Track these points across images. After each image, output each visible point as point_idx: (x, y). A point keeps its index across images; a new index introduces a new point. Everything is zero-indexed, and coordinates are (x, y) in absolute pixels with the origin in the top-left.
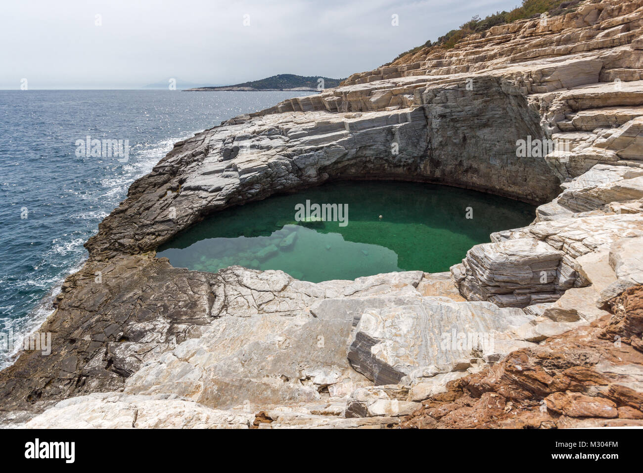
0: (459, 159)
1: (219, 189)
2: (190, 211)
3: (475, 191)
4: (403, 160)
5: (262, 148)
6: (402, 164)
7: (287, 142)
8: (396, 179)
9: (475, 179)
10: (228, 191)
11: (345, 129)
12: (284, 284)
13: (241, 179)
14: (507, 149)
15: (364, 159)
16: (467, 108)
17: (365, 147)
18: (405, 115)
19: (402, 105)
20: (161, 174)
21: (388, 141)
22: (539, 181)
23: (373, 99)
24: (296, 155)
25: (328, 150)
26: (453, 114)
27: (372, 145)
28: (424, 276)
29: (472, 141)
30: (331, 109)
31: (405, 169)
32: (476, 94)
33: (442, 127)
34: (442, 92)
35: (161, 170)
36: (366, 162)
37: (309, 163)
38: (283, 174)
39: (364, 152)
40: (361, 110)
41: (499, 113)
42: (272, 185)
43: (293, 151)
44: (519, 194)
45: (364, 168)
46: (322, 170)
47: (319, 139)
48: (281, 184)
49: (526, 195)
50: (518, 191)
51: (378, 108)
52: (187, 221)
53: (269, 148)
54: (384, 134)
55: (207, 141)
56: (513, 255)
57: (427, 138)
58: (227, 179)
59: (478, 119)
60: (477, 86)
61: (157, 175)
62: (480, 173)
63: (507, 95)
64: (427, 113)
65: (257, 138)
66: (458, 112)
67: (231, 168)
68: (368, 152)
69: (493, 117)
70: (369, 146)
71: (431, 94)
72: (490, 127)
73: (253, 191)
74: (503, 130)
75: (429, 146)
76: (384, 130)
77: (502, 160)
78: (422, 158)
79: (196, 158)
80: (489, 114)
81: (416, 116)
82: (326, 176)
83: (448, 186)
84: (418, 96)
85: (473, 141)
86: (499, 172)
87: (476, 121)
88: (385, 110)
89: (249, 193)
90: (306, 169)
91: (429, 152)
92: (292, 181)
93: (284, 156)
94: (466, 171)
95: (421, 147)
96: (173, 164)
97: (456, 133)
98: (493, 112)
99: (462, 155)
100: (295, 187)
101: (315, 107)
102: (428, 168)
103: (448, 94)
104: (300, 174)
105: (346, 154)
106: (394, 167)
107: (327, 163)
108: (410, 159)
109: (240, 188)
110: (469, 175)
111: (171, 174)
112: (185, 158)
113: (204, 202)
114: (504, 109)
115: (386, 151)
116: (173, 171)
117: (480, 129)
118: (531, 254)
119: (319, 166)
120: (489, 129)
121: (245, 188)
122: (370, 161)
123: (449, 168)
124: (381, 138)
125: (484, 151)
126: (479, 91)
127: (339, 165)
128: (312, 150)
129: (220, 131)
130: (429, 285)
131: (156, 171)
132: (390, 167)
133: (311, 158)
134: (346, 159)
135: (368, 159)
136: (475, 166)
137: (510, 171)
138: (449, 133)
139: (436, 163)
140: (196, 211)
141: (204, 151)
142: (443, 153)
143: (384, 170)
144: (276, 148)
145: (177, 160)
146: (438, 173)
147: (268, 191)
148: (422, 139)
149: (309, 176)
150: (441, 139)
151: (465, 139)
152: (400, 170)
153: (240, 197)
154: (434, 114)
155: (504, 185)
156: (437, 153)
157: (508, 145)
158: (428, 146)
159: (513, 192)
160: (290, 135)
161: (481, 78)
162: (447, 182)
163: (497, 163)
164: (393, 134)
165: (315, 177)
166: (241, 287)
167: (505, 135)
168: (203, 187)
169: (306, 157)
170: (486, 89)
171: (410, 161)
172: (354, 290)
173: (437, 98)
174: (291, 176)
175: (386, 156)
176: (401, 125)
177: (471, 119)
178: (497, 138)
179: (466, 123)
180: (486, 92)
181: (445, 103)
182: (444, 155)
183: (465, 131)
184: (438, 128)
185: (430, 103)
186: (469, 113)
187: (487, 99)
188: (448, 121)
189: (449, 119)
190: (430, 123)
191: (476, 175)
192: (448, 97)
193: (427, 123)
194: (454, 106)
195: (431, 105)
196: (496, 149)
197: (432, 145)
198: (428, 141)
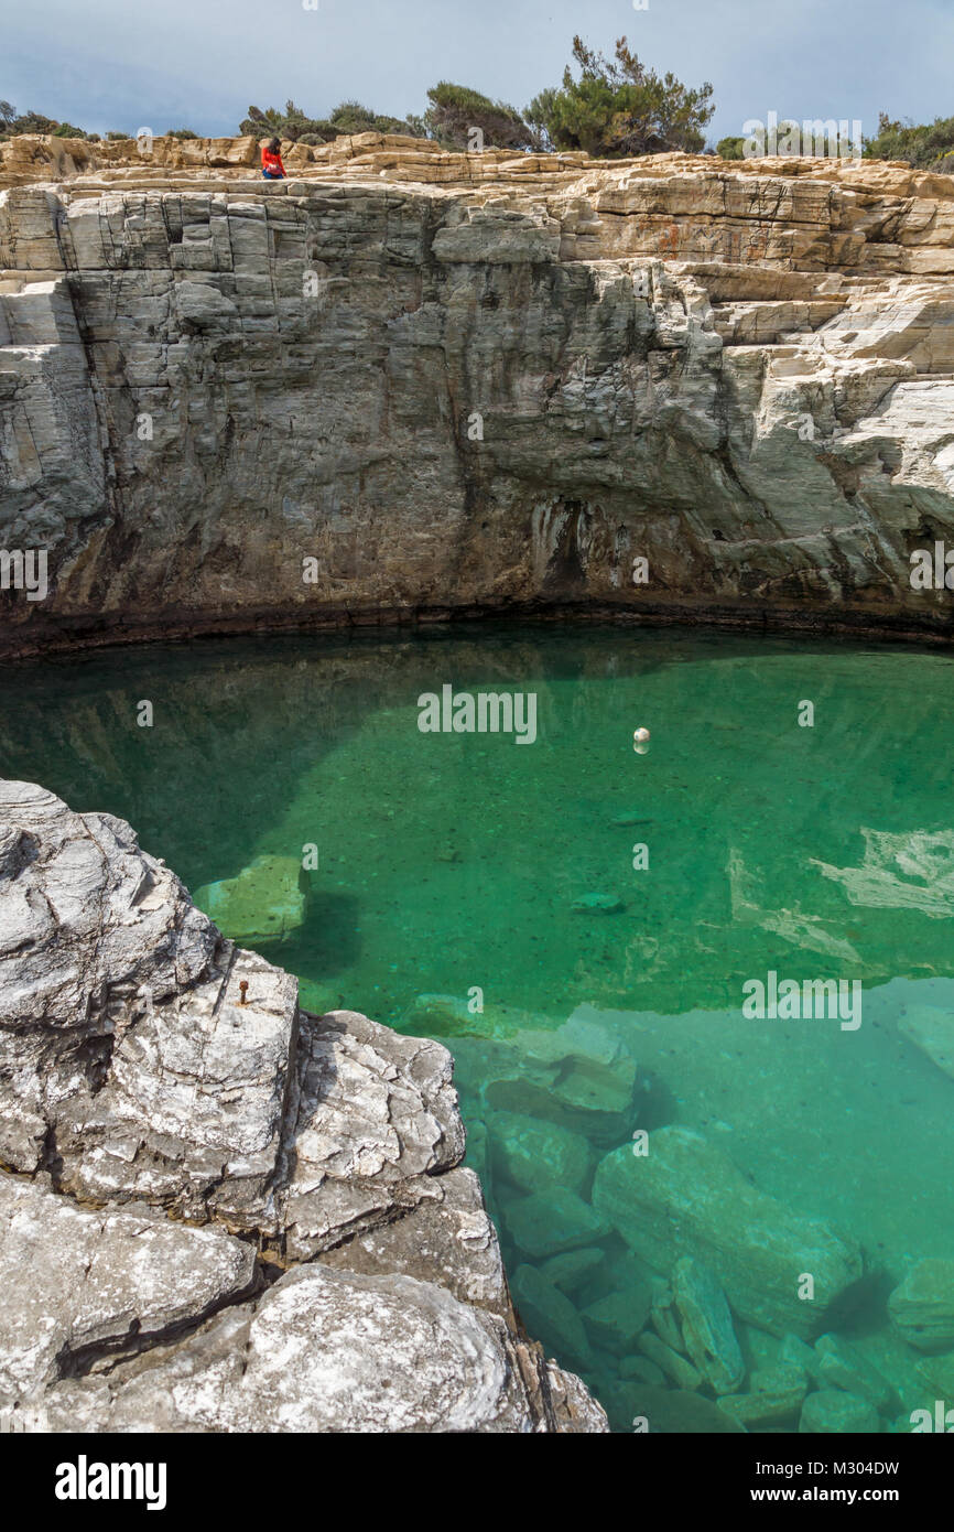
0: (196, 517)
3: (221, 636)
9: (225, 589)
14: (345, 460)
16: (285, 306)
22: (410, 548)
26: (239, 322)
29: (247, 440)
41: (358, 335)
44: (362, 600)
49: (379, 600)
50: (360, 592)
57: (99, 433)
59: (291, 354)
60: (341, 222)
62: (249, 563)
66: (259, 316)
69: (329, 352)
72: (310, 386)
74: (341, 397)
75: (113, 467)
77: (319, 503)
85: (251, 439)
87: (287, 362)
91: (113, 493)
94: (206, 564)
95: (97, 470)
97: (212, 408)
98: (341, 332)
99: (208, 501)
102: (88, 572)
110: (208, 578)
114: (375, 321)
120: (301, 395)
123: (156, 560)
125: (274, 478)
126: (333, 244)
136: (234, 539)
137: (336, 538)
138: (197, 406)
139: (123, 545)
142: (160, 494)
146: (115, 594)
148: (93, 436)
151: (230, 429)
154: (151, 315)
156: (139, 495)
157: (346, 450)
158: (107, 469)
159: (345, 601)
161: (366, 194)
162: (131, 628)
163: (304, 514)
167: (347, 415)
170: (357, 241)
176: (32, 351)
177: (281, 350)
178: (322, 428)
179: (258, 366)
180: (350, 251)
181: (227, 270)
182: (160, 503)
183: (240, 401)
184: (174, 378)
185: (126, 268)
186: (286, 325)
187: (341, 278)
188: (208, 351)
189: (212, 345)
190: (114, 358)
191: (226, 576)
192: (240, 248)
193: (91, 361)
194: (259, 284)
195: (133, 274)
196: (310, 466)
197: (118, 461)
198: (106, 444)
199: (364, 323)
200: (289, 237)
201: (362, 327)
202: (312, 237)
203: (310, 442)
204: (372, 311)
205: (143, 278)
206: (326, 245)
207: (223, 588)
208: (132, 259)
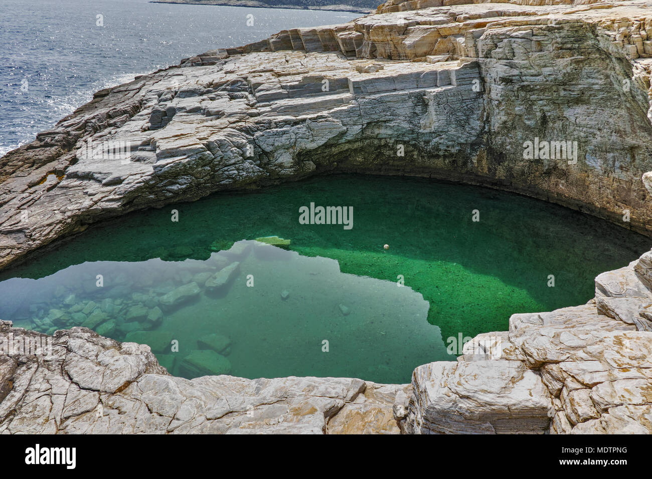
1: (118, 181)
2: (59, 217)
4: (442, 147)
5: (208, 114)
6: (441, 153)
7: (252, 106)
8: (433, 176)
10: (129, 186)
11: (348, 91)
12: (127, 379)
13: (155, 168)
15: (376, 142)
16: (546, 71)
17: (377, 123)
18: (447, 73)
19: (452, 53)
20: (47, 145)
21: (417, 115)
23: (408, 41)
24: (260, 130)
25: (313, 125)
26: (524, 78)
27: (390, 121)
28: (363, 390)
29: (556, 125)
30: (347, 52)
31: (447, 161)
32: (561, 48)
33: (506, 98)
34: (506, 40)
35: (48, 140)
36: (380, 147)
37: (280, 144)
38: (233, 161)
39: (377, 131)
40: (390, 58)
41: (600, 82)
42: (213, 177)
43: (257, 123)
45: (377, 156)
46: (302, 156)
47: (302, 105)
48: (229, 177)
51: (416, 56)
52: (48, 234)
53: (219, 115)
54: (410, 104)
55: (143, 92)
56: (468, 397)
57: (483, 114)
58: (138, 164)
59: (565, 90)
61: (41, 146)
62: (571, 179)
63: (608, 55)
64: (484, 73)
65: (212, 95)
66: (532, 76)
67: (148, 145)
68: (383, 132)
69: (589, 89)
70: (385, 122)
71: (489, 42)
72: (586, 104)
73: (175, 187)
74: (607, 111)
75: (487, 127)
76: (410, 97)
77: (606, 161)
78: (474, 145)
79: (112, 122)
80: (583, 84)
81: (465, 76)
82: (311, 166)
83: (519, 194)
84: (471, 44)
85: (558, 124)
86: (601, 180)
87: (562, 93)
88: (426, 61)
89: (169, 191)
90: (276, 154)
91: (486, 137)
92: (248, 172)
93: (241, 130)
94: (548, 173)
95: (472, 128)
96: (69, 129)
97: (529, 110)
98: (590, 80)
100: (255, 183)
101: (325, 46)
102: (484, 162)
103: (514, 45)
104: (265, 160)
105: (343, 134)
106: (429, 157)
107: (312, 146)
108: (453, 146)
109: (151, 183)
110: (553, 179)
111: (64, 147)
112: (93, 121)
113: (87, 202)
114: (607, 77)
115: (413, 131)
116: (68, 141)
117: (569, 107)
118: (499, 400)
119: (297, 150)
120: (585, 107)
121: (162, 181)
122: (386, 145)
123: (518, 166)
124: (405, 110)
126: (566, 43)
127: (333, 149)
128: (286, 122)
129: (171, 76)
130: (358, 413)
131: (41, 140)
132: (423, 157)
133: (285, 137)
134: (343, 141)
135: (383, 142)
137: (619, 181)
138: (518, 109)
139: (498, 156)
140: (69, 217)
141: (129, 109)
142: (508, 140)
143: (413, 160)
144: (230, 115)
145: (79, 123)
146: (501, 173)
147: (206, 187)
148: (475, 116)
149: (281, 166)
150: (504, 118)
151: (544, 120)
152: (439, 163)
153: (152, 196)
154: (494, 75)
155: (608, 203)
156: (499, 140)
158: (484, 128)
160: (258, 94)
161: (568, 21)
162: (517, 189)
163: (596, 164)
164: (425, 105)
165: (291, 167)
166: (59, 377)
167: (610, 120)
168: (96, 176)
169: (277, 134)
170: (577, 41)
171: (454, 150)
172: (227, 408)
173: (497, 50)
174: (247, 164)
175: (414, 139)
176: (439, 89)
177: (554, 88)
178: (598, 124)
179: (547, 95)
180: (577, 45)
181: (511, 60)
182: (510, 143)
183: (545, 108)
184: (500, 99)
185: (488, 58)
186: (550, 78)
187: (579, 57)
188: (515, 88)
189: (517, 86)
190: (488, 89)
191: (563, 182)
192: (515, 50)
193: (484, 89)
194: (524, 65)
195: (488, 60)
196: (594, 141)
197: (490, 125)
198: (485, 119)
199: (602, 76)
200: (543, 42)
201: (601, 79)
202: (554, 41)
203: (591, 130)
204: (604, 71)
205: (491, 61)
206: (563, 44)
207: (560, 185)
208: (488, 55)
